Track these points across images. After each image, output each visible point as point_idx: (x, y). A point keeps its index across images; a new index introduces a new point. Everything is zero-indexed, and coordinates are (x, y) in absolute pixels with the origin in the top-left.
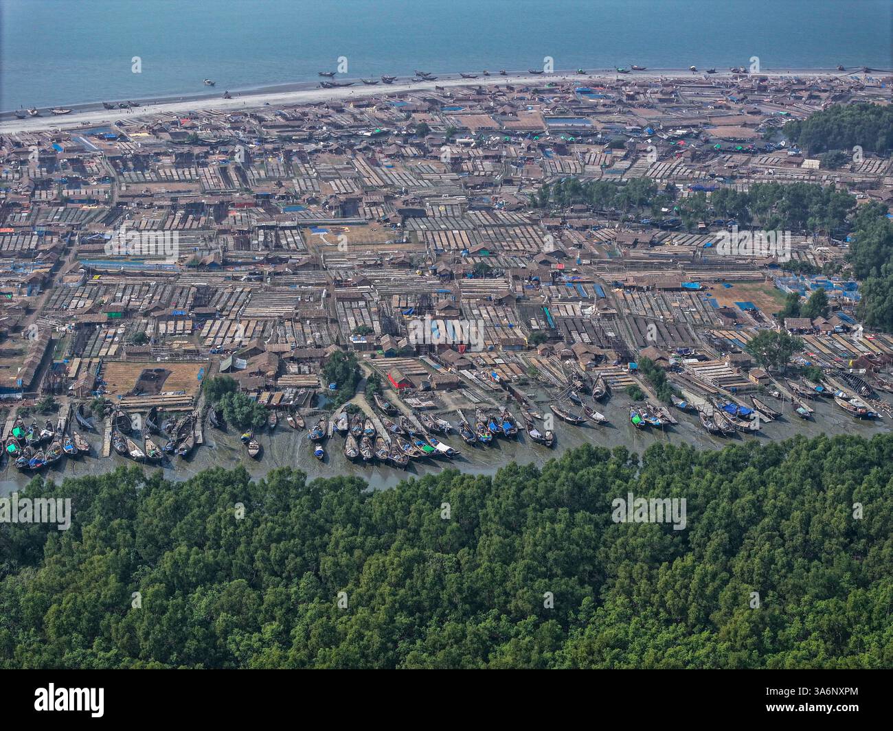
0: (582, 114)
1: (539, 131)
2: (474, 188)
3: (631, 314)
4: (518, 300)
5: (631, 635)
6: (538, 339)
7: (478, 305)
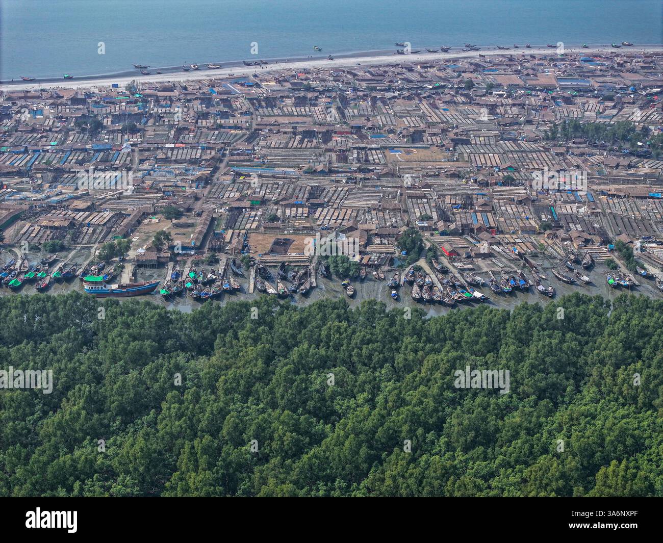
0: (584, 76)
1: (552, 87)
2: (505, 125)
3: (611, 213)
4: (533, 201)
5: (598, 410)
6: (546, 227)
7: (505, 204)
